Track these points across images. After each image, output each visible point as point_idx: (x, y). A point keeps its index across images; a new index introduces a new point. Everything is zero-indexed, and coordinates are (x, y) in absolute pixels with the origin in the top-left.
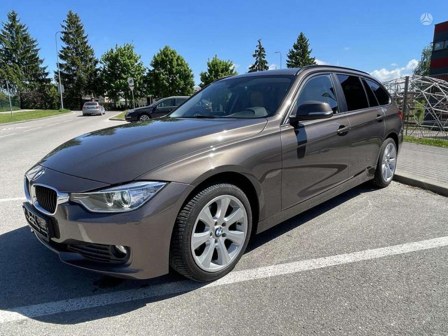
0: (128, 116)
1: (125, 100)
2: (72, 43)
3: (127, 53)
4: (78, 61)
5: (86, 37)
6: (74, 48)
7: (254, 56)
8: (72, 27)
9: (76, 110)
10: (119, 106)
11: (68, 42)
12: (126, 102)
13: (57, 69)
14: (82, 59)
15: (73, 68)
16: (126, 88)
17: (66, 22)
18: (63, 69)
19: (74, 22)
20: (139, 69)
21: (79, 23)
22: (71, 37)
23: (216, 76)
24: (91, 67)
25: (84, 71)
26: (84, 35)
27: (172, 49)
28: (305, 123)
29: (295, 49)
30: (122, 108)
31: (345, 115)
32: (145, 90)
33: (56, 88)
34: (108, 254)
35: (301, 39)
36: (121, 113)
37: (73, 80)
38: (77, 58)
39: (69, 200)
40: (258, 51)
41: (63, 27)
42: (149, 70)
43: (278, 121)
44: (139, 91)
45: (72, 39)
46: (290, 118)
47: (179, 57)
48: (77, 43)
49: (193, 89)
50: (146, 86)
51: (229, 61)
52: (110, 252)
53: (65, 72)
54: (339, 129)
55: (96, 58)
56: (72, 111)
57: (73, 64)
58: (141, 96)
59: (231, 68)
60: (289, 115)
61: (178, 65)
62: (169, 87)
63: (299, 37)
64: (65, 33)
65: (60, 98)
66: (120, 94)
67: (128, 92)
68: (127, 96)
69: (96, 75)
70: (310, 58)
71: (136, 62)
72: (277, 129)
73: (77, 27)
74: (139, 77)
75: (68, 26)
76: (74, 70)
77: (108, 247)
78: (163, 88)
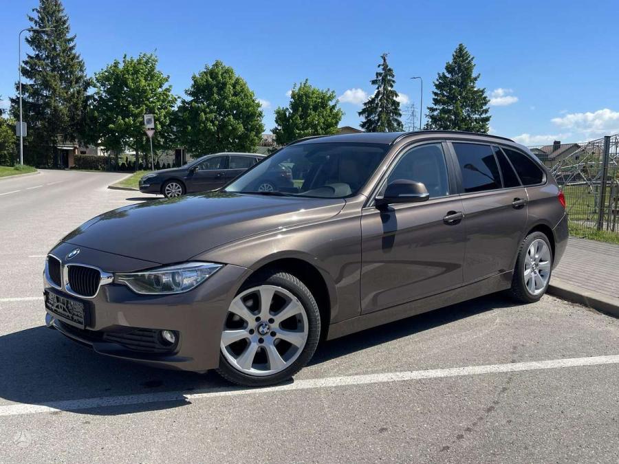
0: (145, 182)
1: (134, 153)
2: (46, 49)
3: (144, 69)
4: (55, 81)
5: (72, 40)
6: (47, 57)
7: (374, 82)
8: (48, 20)
9: (45, 168)
10: (123, 164)
11: (38, 47)
12: (137, 156)
13: (14, 94)
14: (62, 77)
15: (45, 93)
16: (139, 132)
17: (38, 12)
18: (27, 94)
19: (51, 12)
20: (165, 99)
21: (61, 14)
22: (46, 37)
23: (304, 116)
24: (79, 92)
25: (65, 100)
26: (69, 36)
27: (226, 65)
28: (397, 207)
29: (449, 72)
30: (129, 168)
31: (459, 198)
32: (173, 137)
33: (13, 128)
34: (153, 342)
35: (461, 54)
36: (127, 176)
37: (43, 113)
38: (55, 76)
39: (114, 281)
40: (380, 74)
41: (31, 19)
42: (184, 102)
43: (361, 202)
44: (162, 138)
45: (47, 41)
46: (376, 200)
47: (238, 80)
48: (55, 49)
49: (260, 139)
50: (175, 130)
51: (329, 90)
52: (156, 340)
53: (31, 100)
54: (447, 215)
55: (88, 77)
56: (39, 170)
57: (46, 85)
58: (165, 148)
59: (331, 103)
60: (375, 196)
61: (235, 94)
62: (218, 132)
63: (456, 52)
64: (35, 31)
65: (18, 145)
66: (126, 143)
67: (141, 138)
68: (138, 146)
69: (85, 106)
70: (475, 89)
71: (161, 87)
72: (358, 212)
73: (57, 22)
74: (163, 112)
75: (40, 19)
76: (47, 97)
77: (154, 334)
78: (206, 134)
